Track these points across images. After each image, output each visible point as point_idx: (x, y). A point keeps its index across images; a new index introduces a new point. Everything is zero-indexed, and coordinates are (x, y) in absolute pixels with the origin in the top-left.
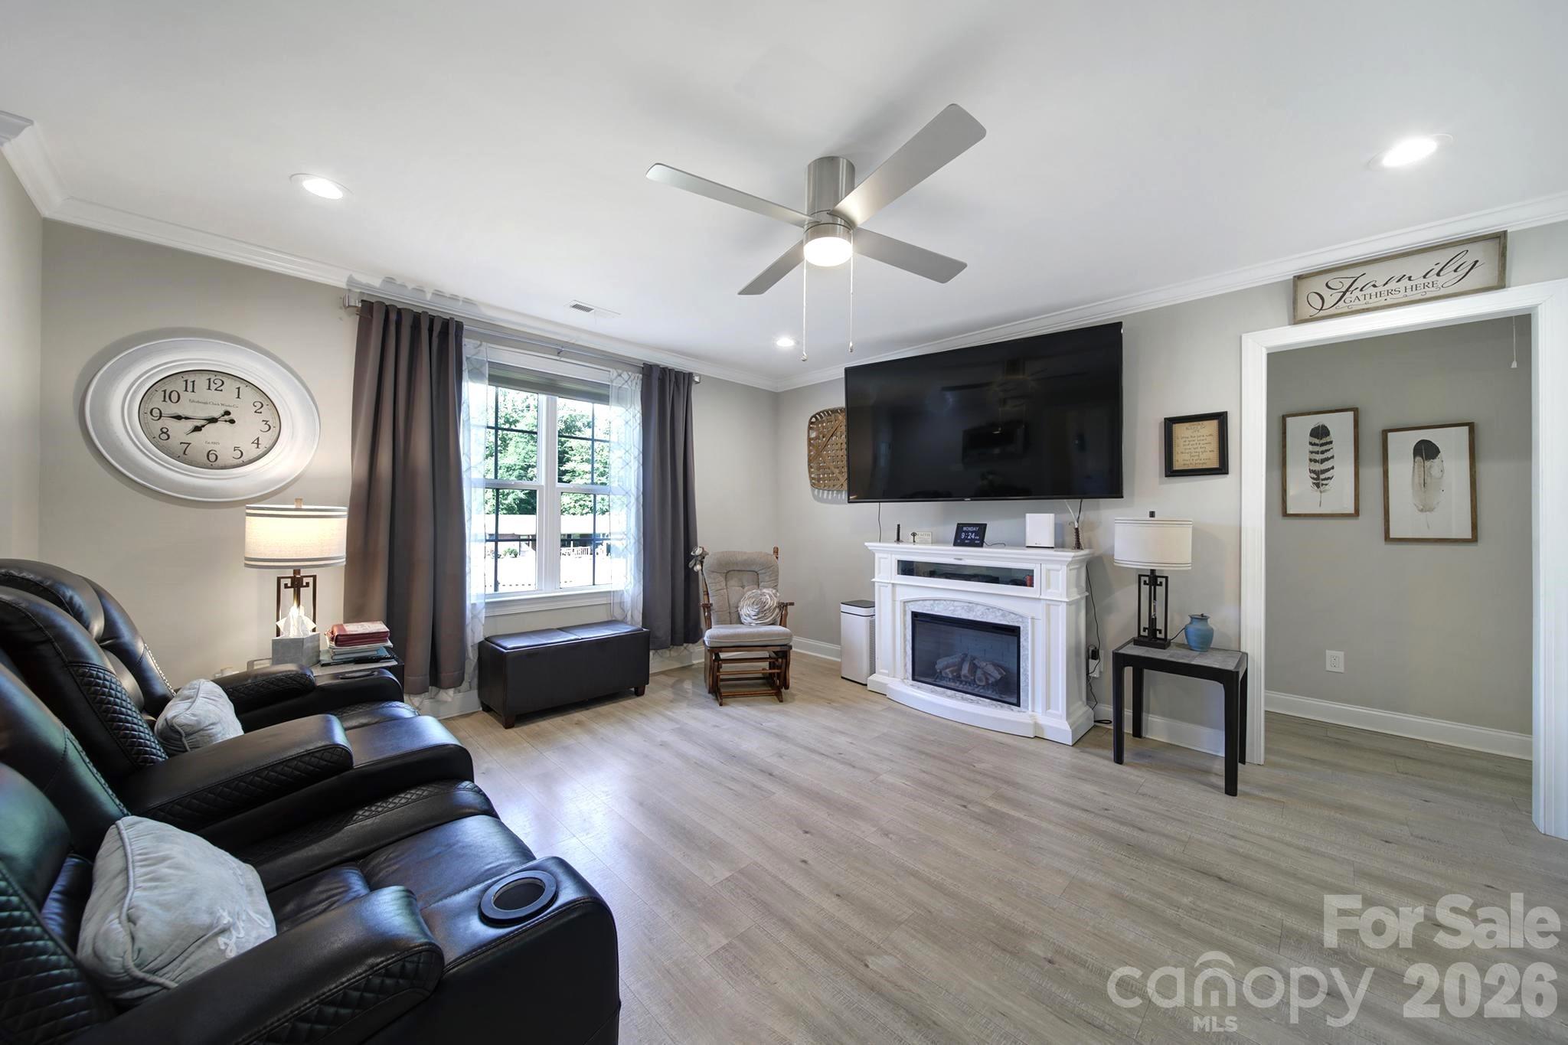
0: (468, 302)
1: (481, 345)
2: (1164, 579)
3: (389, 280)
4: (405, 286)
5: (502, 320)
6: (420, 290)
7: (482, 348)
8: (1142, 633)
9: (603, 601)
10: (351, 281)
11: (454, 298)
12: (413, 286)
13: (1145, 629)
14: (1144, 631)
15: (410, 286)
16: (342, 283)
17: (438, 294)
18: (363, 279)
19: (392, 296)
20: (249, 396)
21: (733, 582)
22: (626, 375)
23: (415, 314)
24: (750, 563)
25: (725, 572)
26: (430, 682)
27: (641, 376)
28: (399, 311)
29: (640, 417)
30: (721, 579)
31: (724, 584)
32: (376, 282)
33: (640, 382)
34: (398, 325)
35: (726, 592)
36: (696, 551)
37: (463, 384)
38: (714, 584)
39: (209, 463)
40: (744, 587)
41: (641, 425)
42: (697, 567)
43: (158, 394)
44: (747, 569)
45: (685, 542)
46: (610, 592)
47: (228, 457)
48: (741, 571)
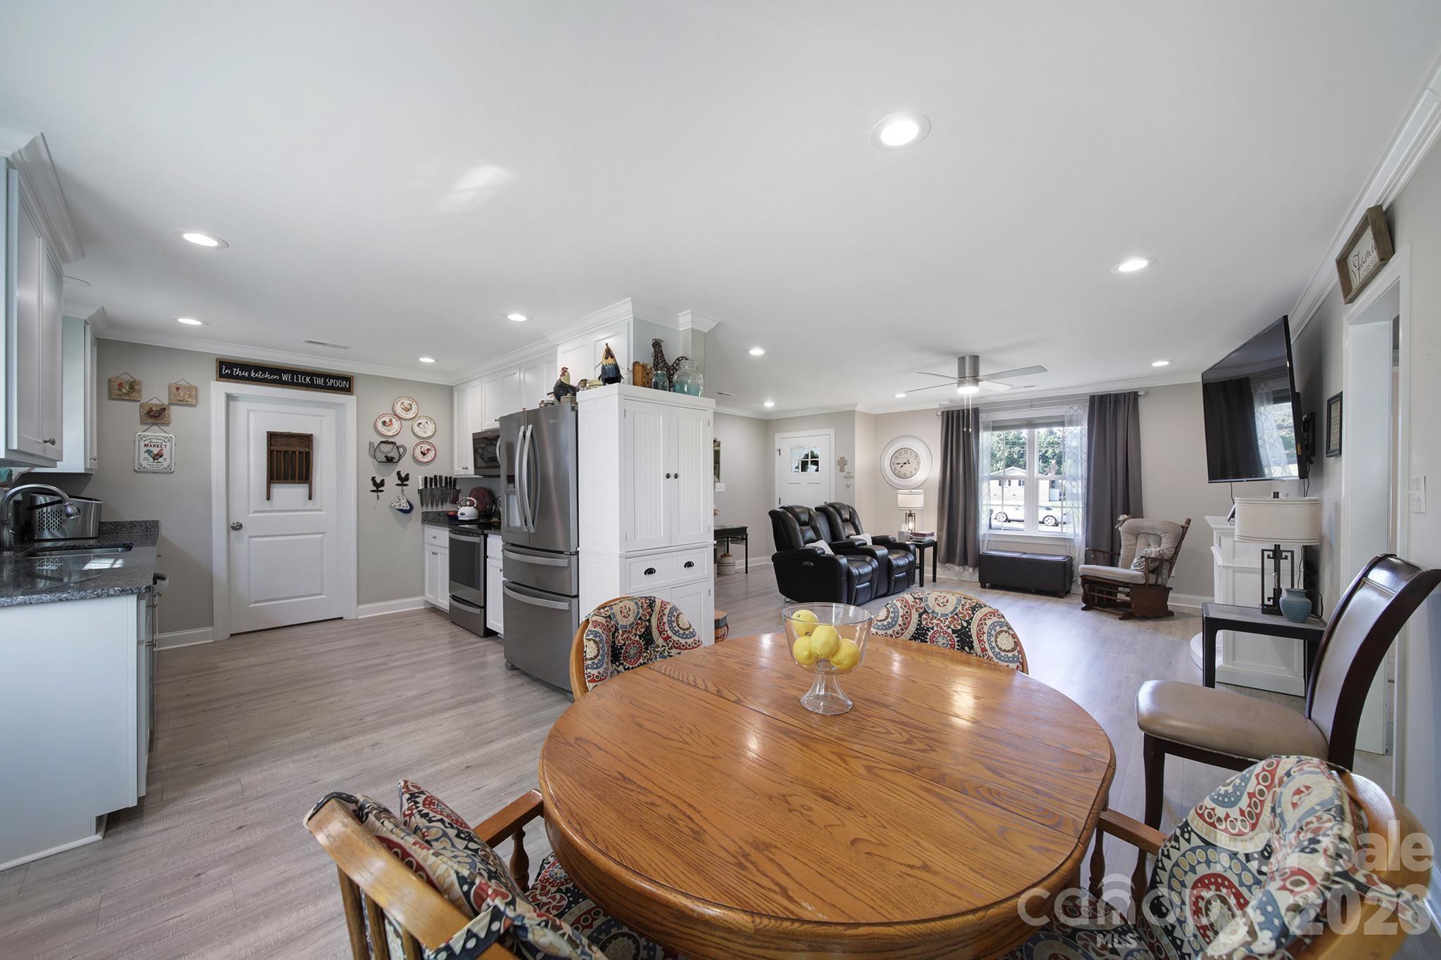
1: (989, 414)
2: (1290, 553)
3: (951, 401)
7: (989, 416)
8: (1266, 602)
9: (1063, 542)
10: (940, 405)
13: (1269, 599)
14: (1269, 600)
16: (938, 407)
18: (943, 403)
19: (955, 407)
20: (913, 454)
21: (1141, 541)
22: (1075, 407)
23: (958, 411)
24: (1152, 528)
25: (1136, 534)
26: (964, 563)
27: (1088, 404)
28: (953, 411)
29: (1086, 430)
30: (1132, 538)
31: (1133, 542)
32: (947, 403)
33: (1087, 409)
34: (952, 417)
35: (1134, 547)
36: (1122, 518)
37: (980, 434)
38: (1125, 541)
39: (904, 477)
40: (1149, 546)
41: (1087, 435)
42: (1120, 529)
43: (894, 457)
44: (1152, 532)
45: (1127, 511)
46: (1066, 539)
47: (908, 474)
48: (1148, 534)
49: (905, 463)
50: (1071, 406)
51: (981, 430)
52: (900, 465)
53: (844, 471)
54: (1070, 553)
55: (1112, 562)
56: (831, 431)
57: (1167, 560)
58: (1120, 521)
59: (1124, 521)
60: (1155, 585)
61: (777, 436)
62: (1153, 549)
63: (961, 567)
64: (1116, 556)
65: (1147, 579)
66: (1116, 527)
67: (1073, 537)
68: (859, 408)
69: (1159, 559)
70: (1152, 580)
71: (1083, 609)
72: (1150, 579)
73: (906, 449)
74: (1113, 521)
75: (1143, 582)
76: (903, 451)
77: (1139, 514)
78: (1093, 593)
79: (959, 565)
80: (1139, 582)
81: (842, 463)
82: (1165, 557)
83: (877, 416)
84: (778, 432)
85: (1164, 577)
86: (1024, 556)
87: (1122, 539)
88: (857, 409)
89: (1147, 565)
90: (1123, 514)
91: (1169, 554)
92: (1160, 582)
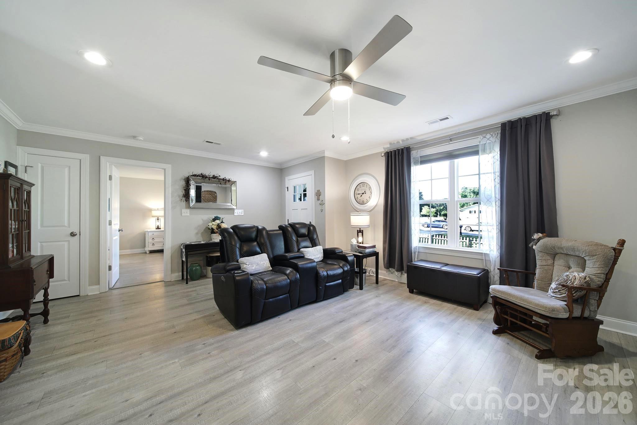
0: (411, 138)
1: (418, 151)
3: (390, 144)
4: (395, 143)
5: (426, 138)
6: (398, 142)
7: (419, 152)
9: (479, 257)
10: (384, 148)
11: (407, 139)
12: (396, 142)
15: (395, 142)
16: (383, 150)
17: (403, 141)
19: (394, 148)
20: (368, 187)
21: (559, 263)
22: (488, 136)
23: (395, 151)
24: (573, 249)
25: (553, 254)
26: (400, 269)
27: (500, 131)
28: (391, 152)
29: (499, 155)
30: (548, 257)
31: (550, 262)
32: (388, 146)
33: (499, 135)
34: (391, 156)
35: (551, 267)
36: (536, 236)
37: (412, 168)
38: (540, 261)
39: (363, 203)
40: (569, 268)
41: (499, 160)
42: (534, 247)
43: (356, 190)
44: (572, 253)
45: (541, 229)
46: (482, 253)
47: (365, 201)
48: (567, 255)
49: (363, 194)
50: (484, 135)
51: (412, 164)
52: (360, 195)
53: (319, 200)
54: (486, 266)
55: (527, 282)
56: (312, 172)
57: (594, 290)
58: (534, 240)
59: (539, 239)
60: (581, 318)
61: (287, 179)
62: (576, 275)
63: (399, 272)
64: (531, 275)
65: (571, 311)
66: (530, 245)
67: (488, 252)
68: (327, 154)
69: (585, 289)
70: (577, 313)
71: (495, 333)
72: (574, 311)
73: (363, 183)
74: (527, 239)
75: (566, 315)
76: (361, 185)
77: (553, 232)
78: (505, 316)
79: (397, 271)
80: (560, 316)
81: (319, 194)
82: (593, 286)
83: (346, 161)
84: (287, 176)
85: (592, 308)
86: (445, 269)
87: (537, 258)
88: (326, 155)
89: (570, 295)
90: (537, 232)
91: (598, 281)
92: (586, 314)
